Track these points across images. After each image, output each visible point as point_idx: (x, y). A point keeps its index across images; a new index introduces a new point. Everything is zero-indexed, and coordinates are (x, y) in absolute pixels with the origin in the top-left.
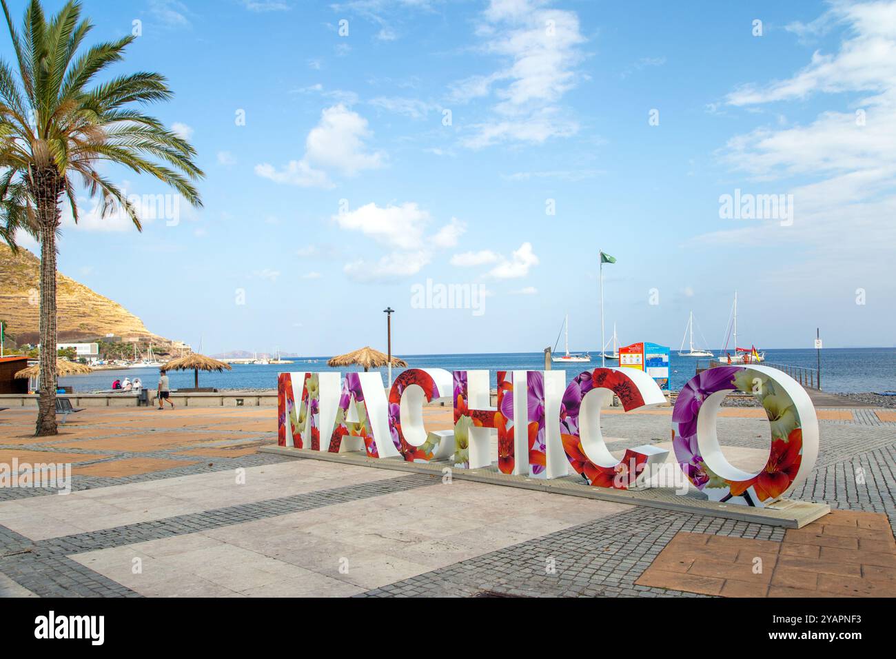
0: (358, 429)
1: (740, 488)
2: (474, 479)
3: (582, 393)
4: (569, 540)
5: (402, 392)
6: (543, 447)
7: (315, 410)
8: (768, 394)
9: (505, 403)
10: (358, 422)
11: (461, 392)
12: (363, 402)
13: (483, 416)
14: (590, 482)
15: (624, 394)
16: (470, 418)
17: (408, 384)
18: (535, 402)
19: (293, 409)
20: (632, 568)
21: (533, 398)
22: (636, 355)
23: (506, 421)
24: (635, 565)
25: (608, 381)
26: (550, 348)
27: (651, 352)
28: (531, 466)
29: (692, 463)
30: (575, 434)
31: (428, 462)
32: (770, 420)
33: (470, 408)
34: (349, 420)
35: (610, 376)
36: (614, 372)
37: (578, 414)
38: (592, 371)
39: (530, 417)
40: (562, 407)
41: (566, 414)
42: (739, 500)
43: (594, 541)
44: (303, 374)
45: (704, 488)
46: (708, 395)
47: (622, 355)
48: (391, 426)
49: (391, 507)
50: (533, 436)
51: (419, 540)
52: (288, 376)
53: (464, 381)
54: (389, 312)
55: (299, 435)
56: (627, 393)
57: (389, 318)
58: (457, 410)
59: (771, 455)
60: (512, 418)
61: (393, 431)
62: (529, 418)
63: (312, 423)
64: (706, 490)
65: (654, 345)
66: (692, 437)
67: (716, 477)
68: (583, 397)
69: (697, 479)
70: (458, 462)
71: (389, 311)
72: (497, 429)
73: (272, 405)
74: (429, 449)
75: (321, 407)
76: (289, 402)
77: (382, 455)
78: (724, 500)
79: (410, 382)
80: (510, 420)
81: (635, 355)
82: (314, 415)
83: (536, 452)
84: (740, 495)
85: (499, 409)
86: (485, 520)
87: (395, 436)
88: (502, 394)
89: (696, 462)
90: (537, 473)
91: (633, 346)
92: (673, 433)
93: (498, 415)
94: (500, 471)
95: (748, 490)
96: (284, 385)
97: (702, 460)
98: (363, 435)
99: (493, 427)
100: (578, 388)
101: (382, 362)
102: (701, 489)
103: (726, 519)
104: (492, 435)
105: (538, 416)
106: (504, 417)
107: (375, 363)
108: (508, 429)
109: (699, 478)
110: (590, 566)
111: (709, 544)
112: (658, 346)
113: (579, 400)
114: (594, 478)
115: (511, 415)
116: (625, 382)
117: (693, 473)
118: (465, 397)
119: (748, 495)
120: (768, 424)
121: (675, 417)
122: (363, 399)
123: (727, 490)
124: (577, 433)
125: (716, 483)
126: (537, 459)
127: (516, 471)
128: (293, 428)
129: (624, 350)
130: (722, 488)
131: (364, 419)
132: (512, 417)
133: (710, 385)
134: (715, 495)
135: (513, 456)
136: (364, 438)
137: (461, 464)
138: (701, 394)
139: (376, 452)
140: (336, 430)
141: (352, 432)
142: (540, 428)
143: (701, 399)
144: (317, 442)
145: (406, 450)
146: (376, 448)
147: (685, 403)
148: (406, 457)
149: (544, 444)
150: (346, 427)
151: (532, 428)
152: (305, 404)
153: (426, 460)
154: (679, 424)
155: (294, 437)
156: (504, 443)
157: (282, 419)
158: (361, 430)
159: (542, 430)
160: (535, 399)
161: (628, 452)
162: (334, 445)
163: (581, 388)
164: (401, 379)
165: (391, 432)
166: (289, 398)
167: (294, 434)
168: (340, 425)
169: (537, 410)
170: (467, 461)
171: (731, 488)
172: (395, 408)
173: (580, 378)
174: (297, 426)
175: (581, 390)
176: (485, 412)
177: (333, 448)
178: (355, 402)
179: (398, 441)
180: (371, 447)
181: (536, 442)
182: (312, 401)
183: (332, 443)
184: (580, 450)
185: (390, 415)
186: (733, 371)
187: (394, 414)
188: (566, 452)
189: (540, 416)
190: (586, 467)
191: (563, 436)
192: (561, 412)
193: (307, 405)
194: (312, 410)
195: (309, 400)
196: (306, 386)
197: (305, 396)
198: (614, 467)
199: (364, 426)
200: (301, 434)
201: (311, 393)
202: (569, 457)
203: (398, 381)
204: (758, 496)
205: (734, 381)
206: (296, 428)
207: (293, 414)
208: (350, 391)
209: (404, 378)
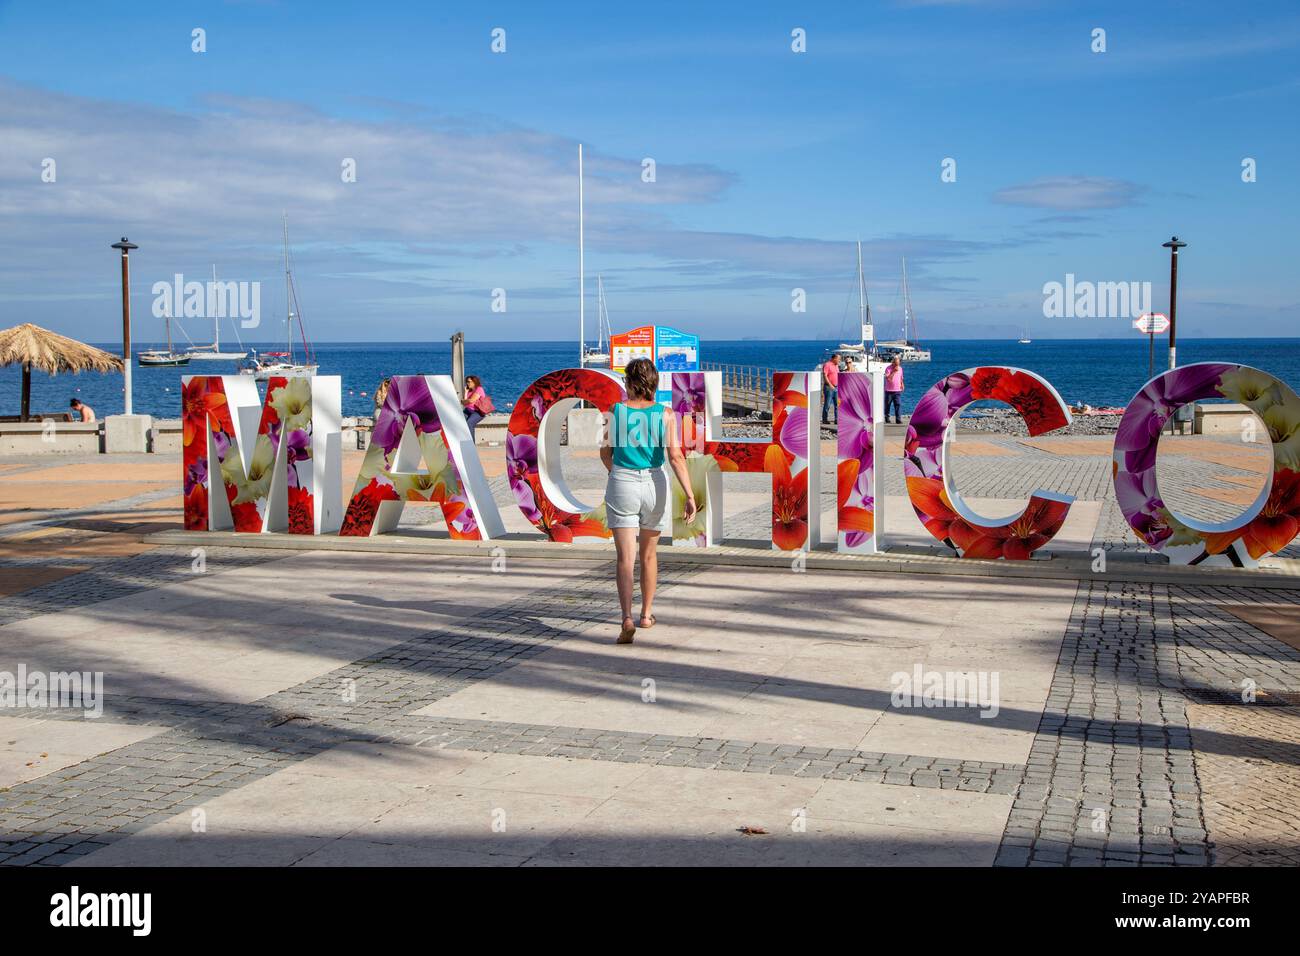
0: (425, 487)
1: (1220, 543)
3: (950, 407)
5: (543, 412)
6: (868, 501)
7: (300, 449)
8: (1272, 403)
9: (787, 431)
10: (426, 473)
11: (689, 410)
12: (439, 432)
13: (742, 454)
14: (961, 552)
15: (1030, 408)
16: (710, 457)
17: (557, 397)
18: (854, 425)
19: (228, 451)
21: (849, 419)
23: (791, 459)
25: (1002, 389)
26: (462, 334)
27: (668, 343)
28: (843, 534)
29: (1145, 511)
30: (934, 477)
32: (1273, 442)
33: (708, 439)
34: (394, 470)
35: (1006, 382)
36: (1013, 373)
37: (939, 443)
39: (841, 452)
40: (909, 432)
41: (918, 443)
42: (1219, 561)
45: (1164, 548)
46: (1178, 407)
48: (514, 480)
50: (845, 485)
52: (216, 385)
53: (699, 392)
54: (125, 250)
55: (250, 505)
56: (1036, 407)
57: (125, 261)
59: (1272, 492)
60: (803, 452)
61: (519, 488)
62: (839, 453)
63: (290, 479)
64: (1165, 550)
66: (1147, 472)
67: (1185, 529)
68: (949, 416)
69: (1153, 534)
70: (680, 537)
71: (124, 247)
72: (769, 475)
75: (317, 446)
76: (218, 438)
77: (488, 533)
78: (1194, 562)
79: (562, 393)
80: (798, 459)
82: (297, 463)
83: (854, 510)
84: (1221, 553)
85: (776, 440)
87: (525, 498)
88: (784, 415)
90: (854, 545)
91: (637, 332)
92: (1115, 466)
93: (773, 451)
94: (775, 544)
95: (1233, 544)
96: (201, 403)
97: (1163, 506)
98: (438, 496)
99: (762, 471)
102: (1158, 549)
105: (859, 450)
106: (786, 454)
108: (794, 475)
109: (1155, 533)
113: (943, 421)
114: (969, 545)
115: (800, 448)
116: (1032, 389)
117: (1141, 523)
119: (1234, 552)
120: (1270, 447)
121: (1118, 444)
122: (438, 427)
123: (1201, 547)
124: (937, 474)
125: (1183, 537)
126: (852, 521)
127: (810, 543)
128: (232, 492)
130: (1194, 544)
131: (441, 465)
133: (1179, 392)
135: (805, 519)
136: (442, 504)
137: (688, 539)
138: (1166, 405)
139: (473, 528)
140: (363, 491)
141: (408, 493)
142: (862, 469)
143: (1164, 414)
144: (305, 517)
145: (554, 522)
146: (474, 522)
147: (1138, 421)
148: (552, 534)
149: (870, 495)
150: (391, 483)
151: (846, 470)
152: (268, 440)
153: (604, 537)
154: (1127, 453)
155: (232, 508)
156: (784, 498)
157: (195, 475)
158: (433, 487)
159: (867, 472)
160: (853, 420)
161: (1034, 500)
162: (357, 521)
163: (949, 401)
164: (543, 390)
165: (515, 490)
166: (218, 430)
167: (233, 503)
168: (374, 481)
169: (857, 440)
170: (702, 534)
171: (1208, 543)
172: (524, 443)
173: (947, 385)
174: (246, 486)
175: (948, 404)
176: (744, 446)
177: (353, 528)
178: (418, 434)
179: (533, 507)
180: (459, 520)
181: (853, 493)
182: (289, 435)
183: (350, 517)
184: (944, 501)
185: (511, 458)
186: (1216, 371)
187: (521, 454)
188: (916, 508)
189: (864, 449)
190: (954, 530)
191: (908, 480)
192: (907, 440)
193: (275, 443)
194: (290, 452)
195: (281, 432)
196: (270, 404)
197: (270, 425)
198: (1007, 526)
199: (440, 480)
200: (256, 502)
201: (288, 419)
202: (921, 515)
203: (533, 393)
204: (1249, 553)
205: (1220, 385)
206: (239, 490)
207: (230, 463)
208: (404, 413)
209: (547, 388)
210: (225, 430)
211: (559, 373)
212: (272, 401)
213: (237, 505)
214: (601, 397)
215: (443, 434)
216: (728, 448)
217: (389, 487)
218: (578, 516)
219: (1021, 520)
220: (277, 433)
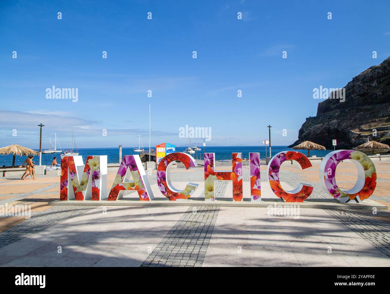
0: (133, 185)
1: (353, 197)
3: (280, 162)
5: (167, 165)
6: (259, 187)
7: (96, 176)
8: (364, 160)
9: (236, 169)
10: (133, 182)
12: (137, 171)
13: (224, 175)
14: (285, 201)
15: (302, 162)
16: (215, 176)
17: (171, 160)
18: (255, 167)
19: (74, 177)
21: (253, 165)
23: (238, 176)
25: (294, 157)
26: (121, 145)
27: (169, 147)
28: (252, 197)
29: (333, 189)
30: (277, 180)
32: (365, 170)
33: (215, 171)
35: (295, 155)
37: (278, 171)
39: (251, 174)
40: (270, 169)
41: (272, 171)
42: (353, 201)
45: (338, 198)
46: (340, 161)
48: (159, 184)
50: (253, 183)
52: (71, 158)
54: (41, 126)
55: (80, 193)
56: (304, 162)
57: (41, 129)
58: (207, 173)
59: (365, 183)
60: (241, 175)
61: (160, 186)
63: (93, 185)
65: (169, 144)
66: (333, 178)
67: (343, 193)
68: (281, 164)
69: (335, 195)
70: (207, 198)
72: (232, 180)
74: (187, 193)
75: (101, 175)
76: (71, 174)
78: (346, 202)
79: (173, 159)
81: (162, 148)
82: (95, 180)
83: (255, 190)
84: (354, 199)
85: (233, 171)
87: (162, 188)
88: (236, 164)
90: (256, 199)
91: (162, 144)
92: (325, 177)
93: (233, 174)
94: (234, 200)
95: (356, 197)
96: (67, 164)
97: (337, 187)
98: (137, 189)
99: (230, 179)
100: (279, 160)
104: (230, 184)
105: (256, 174)
106: (236, 175)
108: (239, 180)
109: (336, 194)
112: (171, 144)
113: (279, 165)
114: (287, 199)
116: (302, 157)
117: (332, 192)
118: (212, 166)
119: (357, 199)
120: (364, 172)
121: (325, 171)
122: (137, 169)
123: (348, 198)
124: (278, 180)
125: (343, 196)
126: (255, 193)
128: (75, 189)
129: (159, 146)
130: (346, 197)
131: (138, 180)
133: (340, 157)
135: (242, 192)
136: (138, 191)
137: (209, 199)
138: (337, 161)
140: (114, 188)
141: (128, 188)
142: (257, 179)
143: (337, 163)
144: (97, 196)
145: (171, 195)
146: (147, 196)
147: (330, 164)
148: (170, 198)
149: (259, 186)
150: (123, 185)
151: (253, 179)
152: (87, 174)
153: (185, 199)
154: (328, 174)
155: (75, 194)
156: (236, 187)
157: (64, 184)
158: (135, 186)
159: (259, 179)
160: (255, 166)
161: (304, 186)
162: (112, 196)
164: (167, 158)
165: (159, 186)
166: (71, 171)
167: (75, 192)
168: (118, 185)
169: (256, 171)
170: (213, 197)
171: (349, 196)
172: (162, 173)
173: (280, 156)
174: (79, 187)
175: (280, 161)
176: (225, 173)
177: (111, 198)
178: (131, 171)
180: (143, 195)
181: (255, 185)
182: (93, 172)
183: (110, 195)
184: (280, 187)
185: (158, 178)
186: (349, 152)
187: (161, 176)
188: (272, 189)
189: (258, 174)
190: (283, 195)
191: (270, 181)
192: (269, 171)
193: (89, 175)
194: (93, 177)
195: (91, 171)
196: (87, 164)
197: (87, 170)
198: (297, 193)
199: (138, 184)
200: (82, 192)
201: (92, 168)
202: (273, 190)
203: (165, 159)
204: (360, 199)
205: (350, 156)
206: (77, 188)
207: (75, 181)
208: (127, 165)
209: (169, 158)
210: (74, 172)
211: (172, 154)
212: (88, 163)
214: (184, 160)
215: (138, 171)
216: (220, 174)
217: (122, 186)
218: (178, 193)
219: (301, 192)
220: (89, 172)
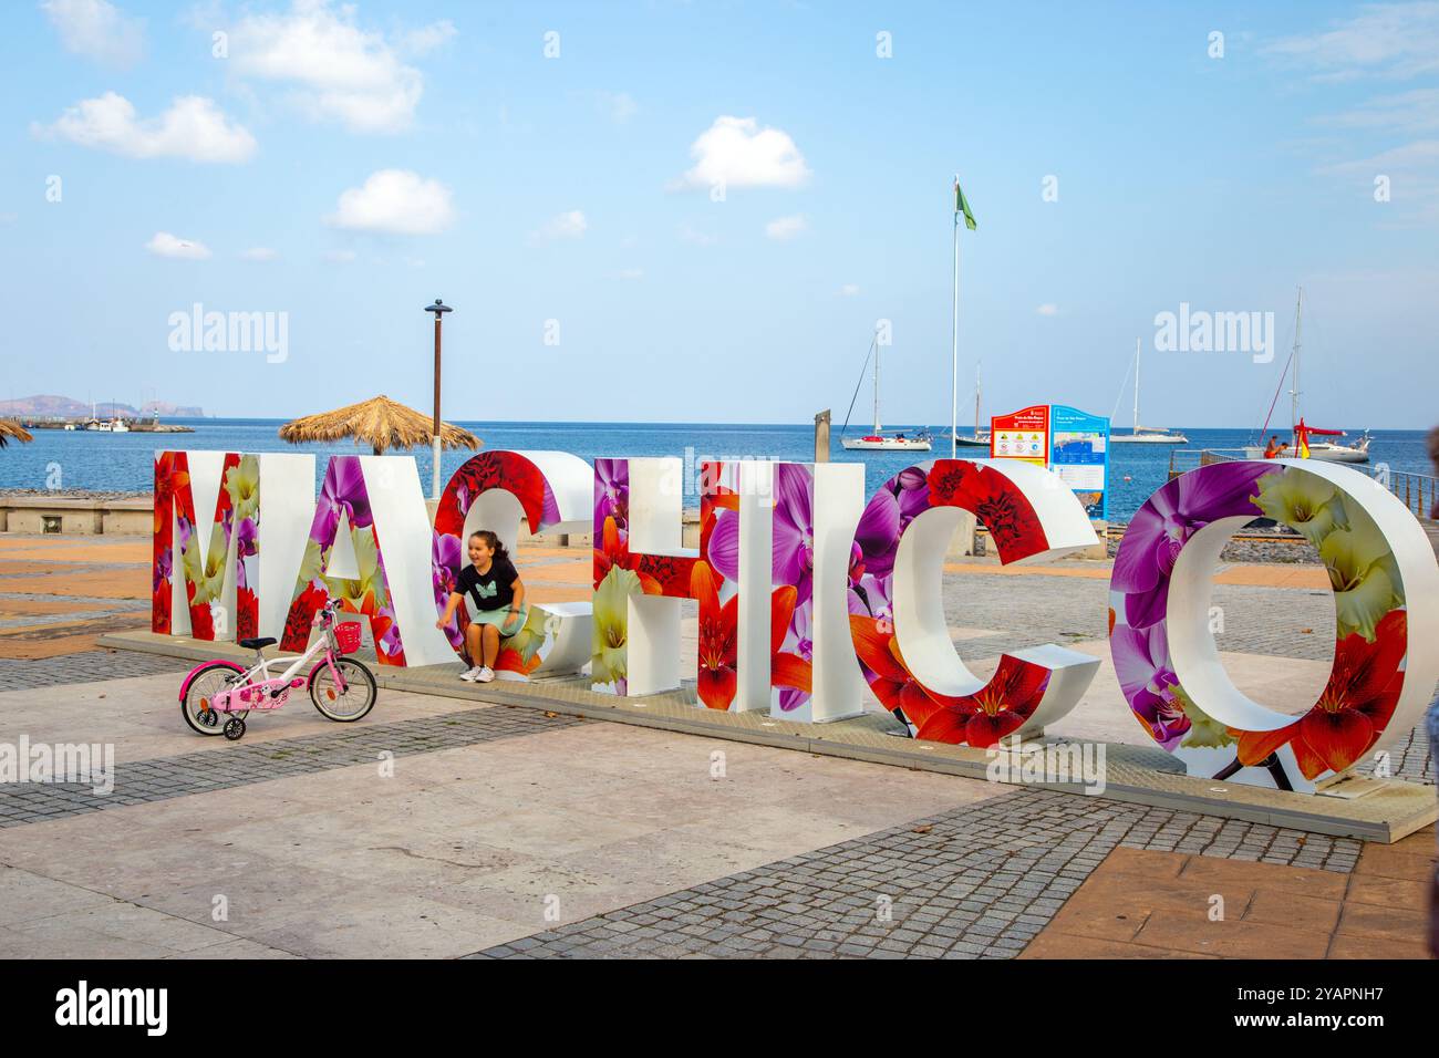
0: (356, 595)
1: (1260, 748)
2: (640, 721)
3: (902, 516)
4: (860, 865)
5: (468, 506)
6: (806, 646)
7: (248, 545)
8: (1335, 529)
9: (716, 543)
10: (356, 577)
11: (613, 509)
12: (370, 527)
13: (666, 570)
14: (914, 730)
15: (1001, 521)
16: (632, 573)
17: (483, 488)
18: (791, 537)
19: (190, 542)
20: (1006, 930)
21: (786, 528)
22: (1033, 433)
23: (718, 582)
24: (1013, 922)
25: (965, 492)
26: (829, 413)
27: (1067, 428)
28: (776, 692)
29: (1152, 688)
30: (883, 618)
31: (525, 679)
32: (1336, 589)
33: (632, 549)
34: (331, 573)
35: (970, 479)
36: (980, 469)
37: (890, 568)
38: (927, 466)
39: (776, 573)
40: (854, 550)
41: (864, 567)
42: (1256, 777)
43: (919, 867)
44: (219, 457)
45: (1179, 748)
46: (1197, 528)
47: (998, 434)
49: (435, 784)
50: (782, 620)
51: (501, 862)
52: (181, 460)
53: (622, 485)
54: (439, 313)
55: (206, 608)
56: (1009, 520)
57: (438, 326)
58: (602, 555)
59: (1333, 671)
60: (733, 572)
62: (774, 575)
63: (239, 577)
64: (1181, 752)
65: (1073, 412)
66: (1155, 627)
67: (1207, 722)
68: (904, 527)
69: (1163, 725)
70: (601, 680)
71: (439, 309)
72: (695, 603)
73: (137, 533)
74: (530, 649)
75: (262, 538)
76: (182, 525)
77: (413, 660)
78: (1223, 776)
79: (487, 483)
80: (728, 582)
81: (1027, 435)
82: (246, 558)
83: (790, 658)
84: (1259, 765)
85: (704, 556)
86: (662, 817)
88: (714, 516)
89: (1162, 686)
90: (791, 707)
91: (1026, 413)
92: (1113, 617)
93: (700, 568)
94: (700, 702)
95: (1279, 752)
96: (170, 483)
97: (1176, 683)
98: (368, 609)
99: (687, 594)
100: (894, 506)
101: (419, 436)
102: (1171, 750)
103: (1227, 820)
104: (685, 617)
105: (797, 574)
106: (714, 574)
107: (402, 437)
108: (722, 604)
109: (1167, 723)
110: (907, 925)
111: (1185, 875)
112: (1082, 414)
113: (895, 535)
114: (924, 721)
115: (731, 567)
116: (1004, 494)
117: (1149, 707)
118: (622, 522)
119: (1278, 764)
120: (1330, 601)
121: (1117, 579)
122: (370, 522)
123: (1230, 752)
124: (887, 613)
125: (1205, 734)
126: (788, 672)
127: (740, 703)
128: (191, 589)
129: (1005, 423)
130: (1220, 747)
131: (371, 569)
132: (734, 574)
133: (1200, 503)
134: (1201, 762)
135: (734, 667)
136: (371, 617)
137: (608, 683)
138: (1181, 525)
139: (399, 651)
140: (301, 597)
142: (799, 602)
143: (1179, 538)
144: (251, 625)
146: (400, 643)
147: (1142, 548)
149: (807, 638)
150: (326, 589)
151: (781, 601)
152: (222, 529)
153: (522, 673)
154: (1128, 595)
155: (191, 609)
156: (711, 636)
157: (162, 566)
158: (363, 597)
159: (805, 604)
160: (791, 530)
161: (1007, 661)
162: (295, 634)
163: (902, 508)
164: (466, 476)
167: (192, 603)
168: (311, 585)
169: (795, 559)
170: (622, 678)
171: (1241, 746)
172: (449, 546)
173: (899, 483)
174: (202, 584)
175: (900, 512)
176: (669, 561)
177: (292, 641)
178: (352, 529)
179: (456, 629)
180: (387, 640)
181: (789, 634)
182: (240, 524)
183: (289, 626)
184: (895, 655)
185: (436, 564)
186: (1254, 473)
187: (445, 560)
188: (859, 659)
189: (802, 573)
190: (905, 698)
191: (854, 619)
192: (851, 563)
193: (228, 533)
194: (240, 545)
195: (235, 522)
196: (225, 486)
197: (224, 511)
198: (971, 696)
199: (370, 588)
200: (211, 603)
201: (239, 505)
202: (867, 672)
203: (459, 482)
204: (1301, 767)
205: (1257, 495)
206: (197, 589)
207: (191, 554)
208: (339, 501)
209: (472, 474)
210: (189, 518)
211: (485, 455)
212: (227, 483)
213: (195, 606)
214: (524, 488)
215: (374, 530)
216: (651, 562)
217: (324, 592)
219: (989, 688)
220: (230, 521)
